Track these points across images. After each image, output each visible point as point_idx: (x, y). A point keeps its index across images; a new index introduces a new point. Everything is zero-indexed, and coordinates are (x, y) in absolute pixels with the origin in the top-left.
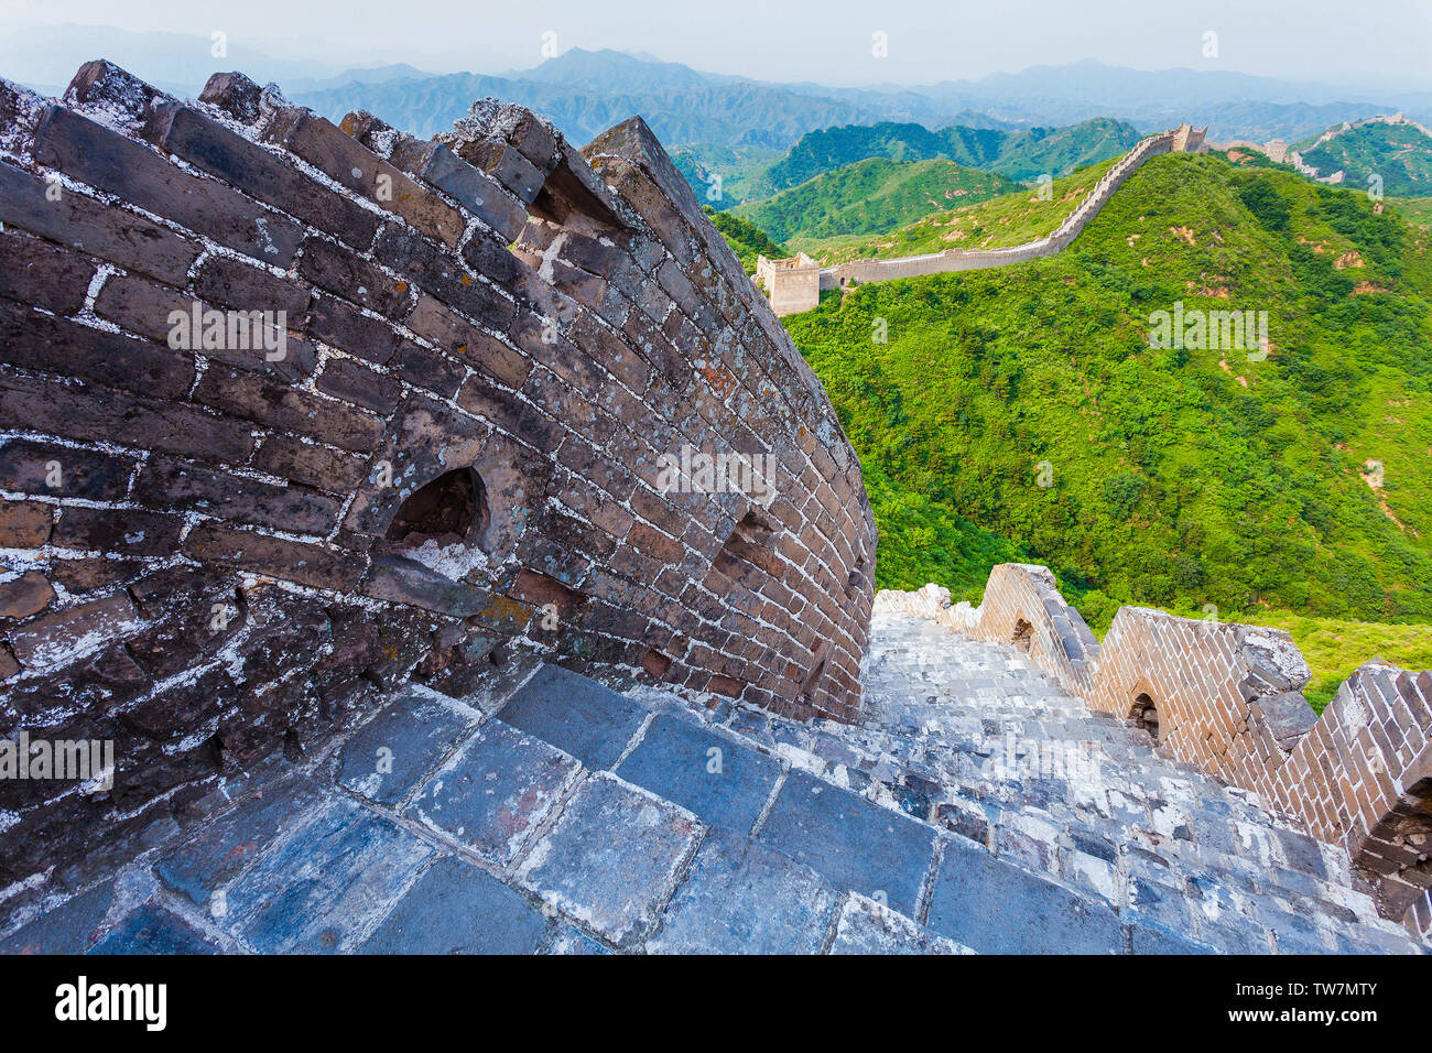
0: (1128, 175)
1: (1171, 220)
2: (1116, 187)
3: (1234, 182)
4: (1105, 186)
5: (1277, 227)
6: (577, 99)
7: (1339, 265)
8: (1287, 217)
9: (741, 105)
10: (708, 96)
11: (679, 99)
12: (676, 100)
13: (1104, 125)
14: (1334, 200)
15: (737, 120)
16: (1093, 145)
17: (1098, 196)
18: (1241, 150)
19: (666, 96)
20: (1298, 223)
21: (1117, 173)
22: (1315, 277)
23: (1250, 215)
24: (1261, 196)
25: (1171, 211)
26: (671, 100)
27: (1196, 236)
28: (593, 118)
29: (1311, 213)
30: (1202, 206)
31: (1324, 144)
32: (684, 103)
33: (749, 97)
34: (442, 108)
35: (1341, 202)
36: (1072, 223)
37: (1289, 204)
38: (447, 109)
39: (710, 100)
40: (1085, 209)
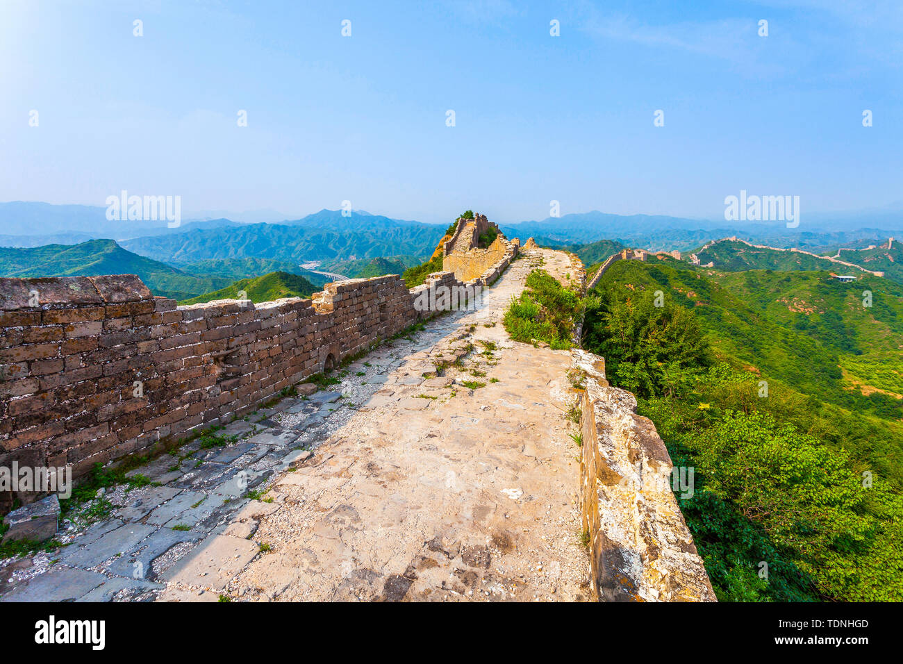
0: (607, 268)
1: (625, 282)
2: (604, 271)
3: (646, 269)
4: (600, 272)
5: (665, 284)
6: (328, 235)
7: (688, 296)
8: (667, 280)
9: (418, 236)
10: (400, 231)
11: (384, 234)
12: (382, 234)
13: (607, 243)
14: (682, 274)
15: (417, 243)
16: (603, 253)
17: (598, 275)
18: (662, 255)
19: (377, 232)
20: (672, 282)
21: (603, 267)
22: (681, 300)
23: (654, 280)
24: (657, 273)
25: (624, 279)
26: (379, 234)
27: (634, 287)
28: (337, 244)
29: (675, 279)
30: (634, 277)
31: (704, 250)
32: (387, 236)
33: (423, 232)
34: (250, 241)
35: (684, 274)
36: (591, 284)
37: (666, 276)
38: (252, 242)
39: (401, 234)
40: (595, 279)
